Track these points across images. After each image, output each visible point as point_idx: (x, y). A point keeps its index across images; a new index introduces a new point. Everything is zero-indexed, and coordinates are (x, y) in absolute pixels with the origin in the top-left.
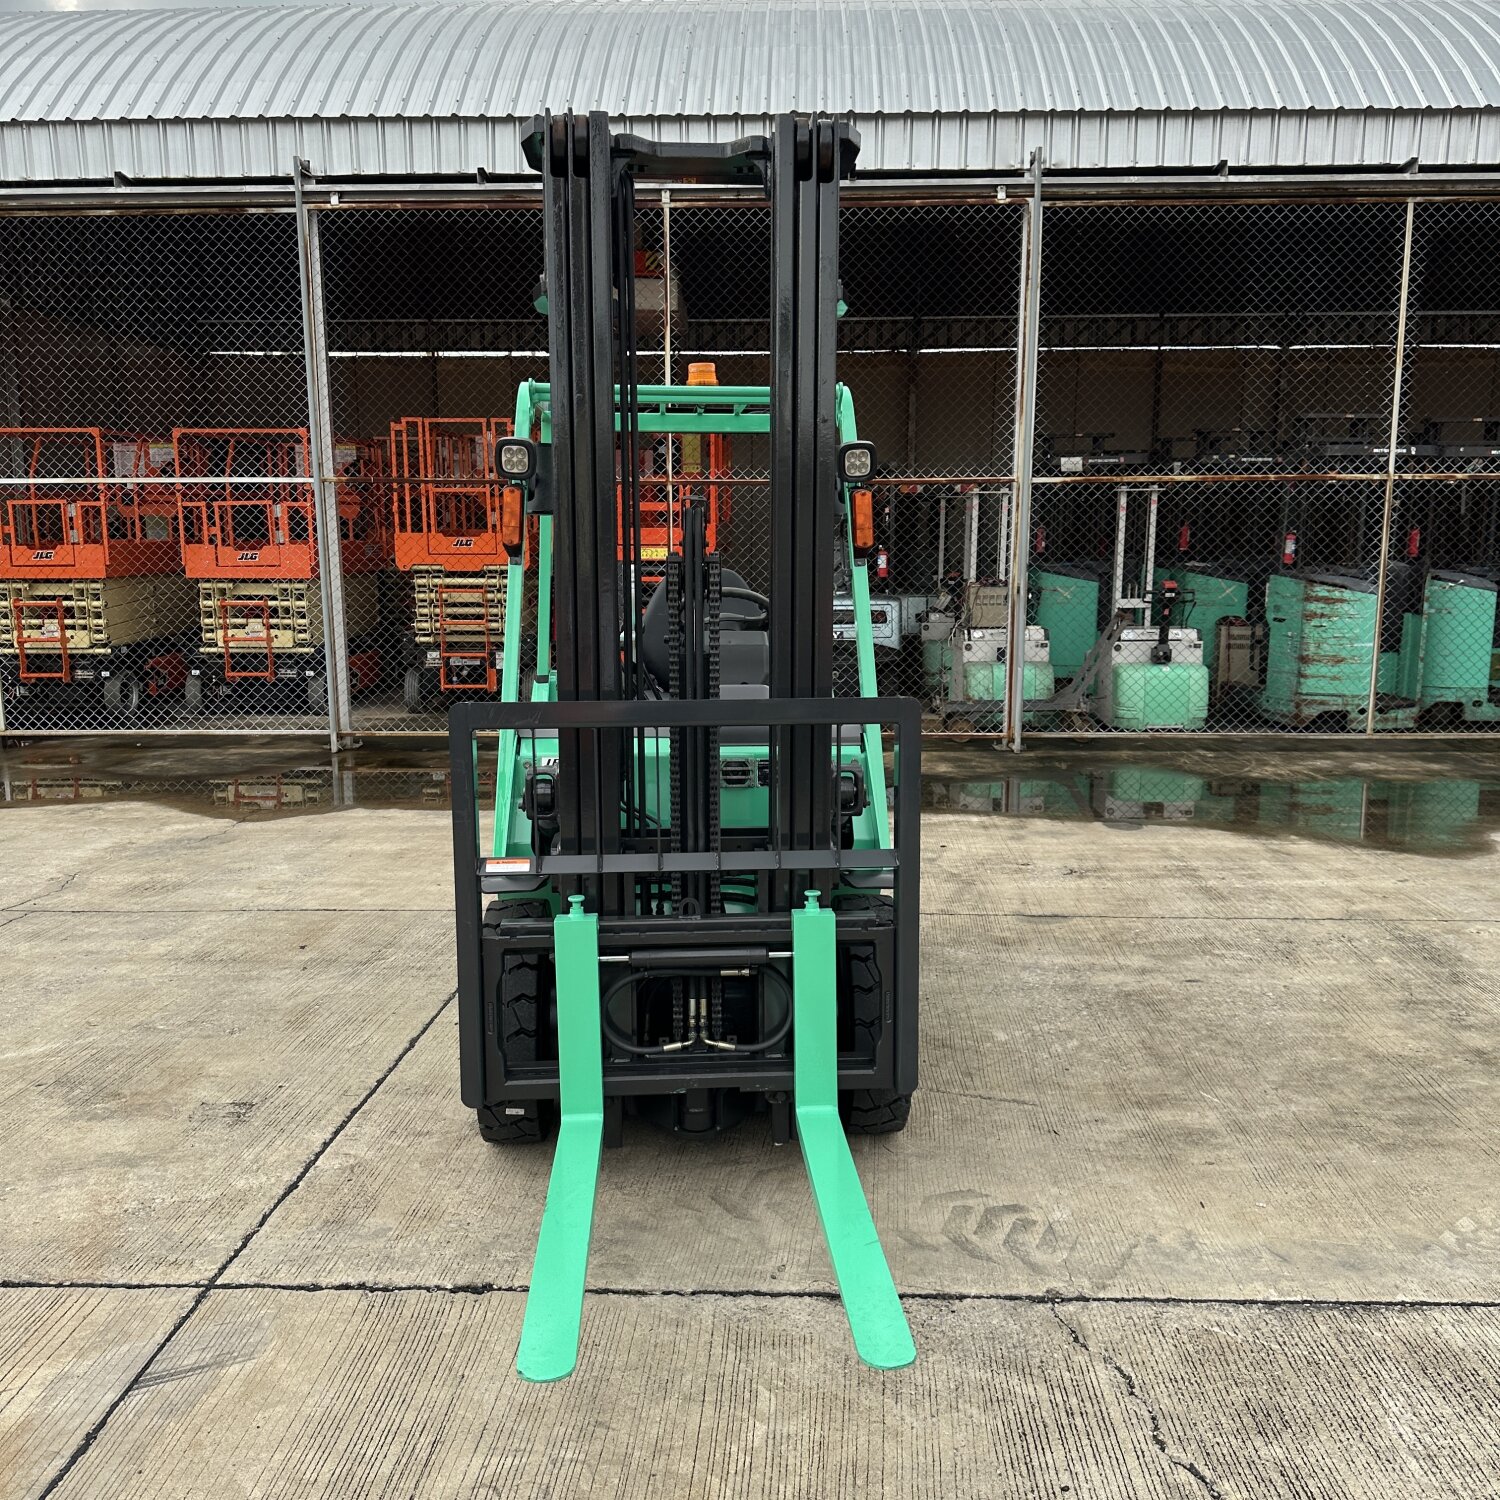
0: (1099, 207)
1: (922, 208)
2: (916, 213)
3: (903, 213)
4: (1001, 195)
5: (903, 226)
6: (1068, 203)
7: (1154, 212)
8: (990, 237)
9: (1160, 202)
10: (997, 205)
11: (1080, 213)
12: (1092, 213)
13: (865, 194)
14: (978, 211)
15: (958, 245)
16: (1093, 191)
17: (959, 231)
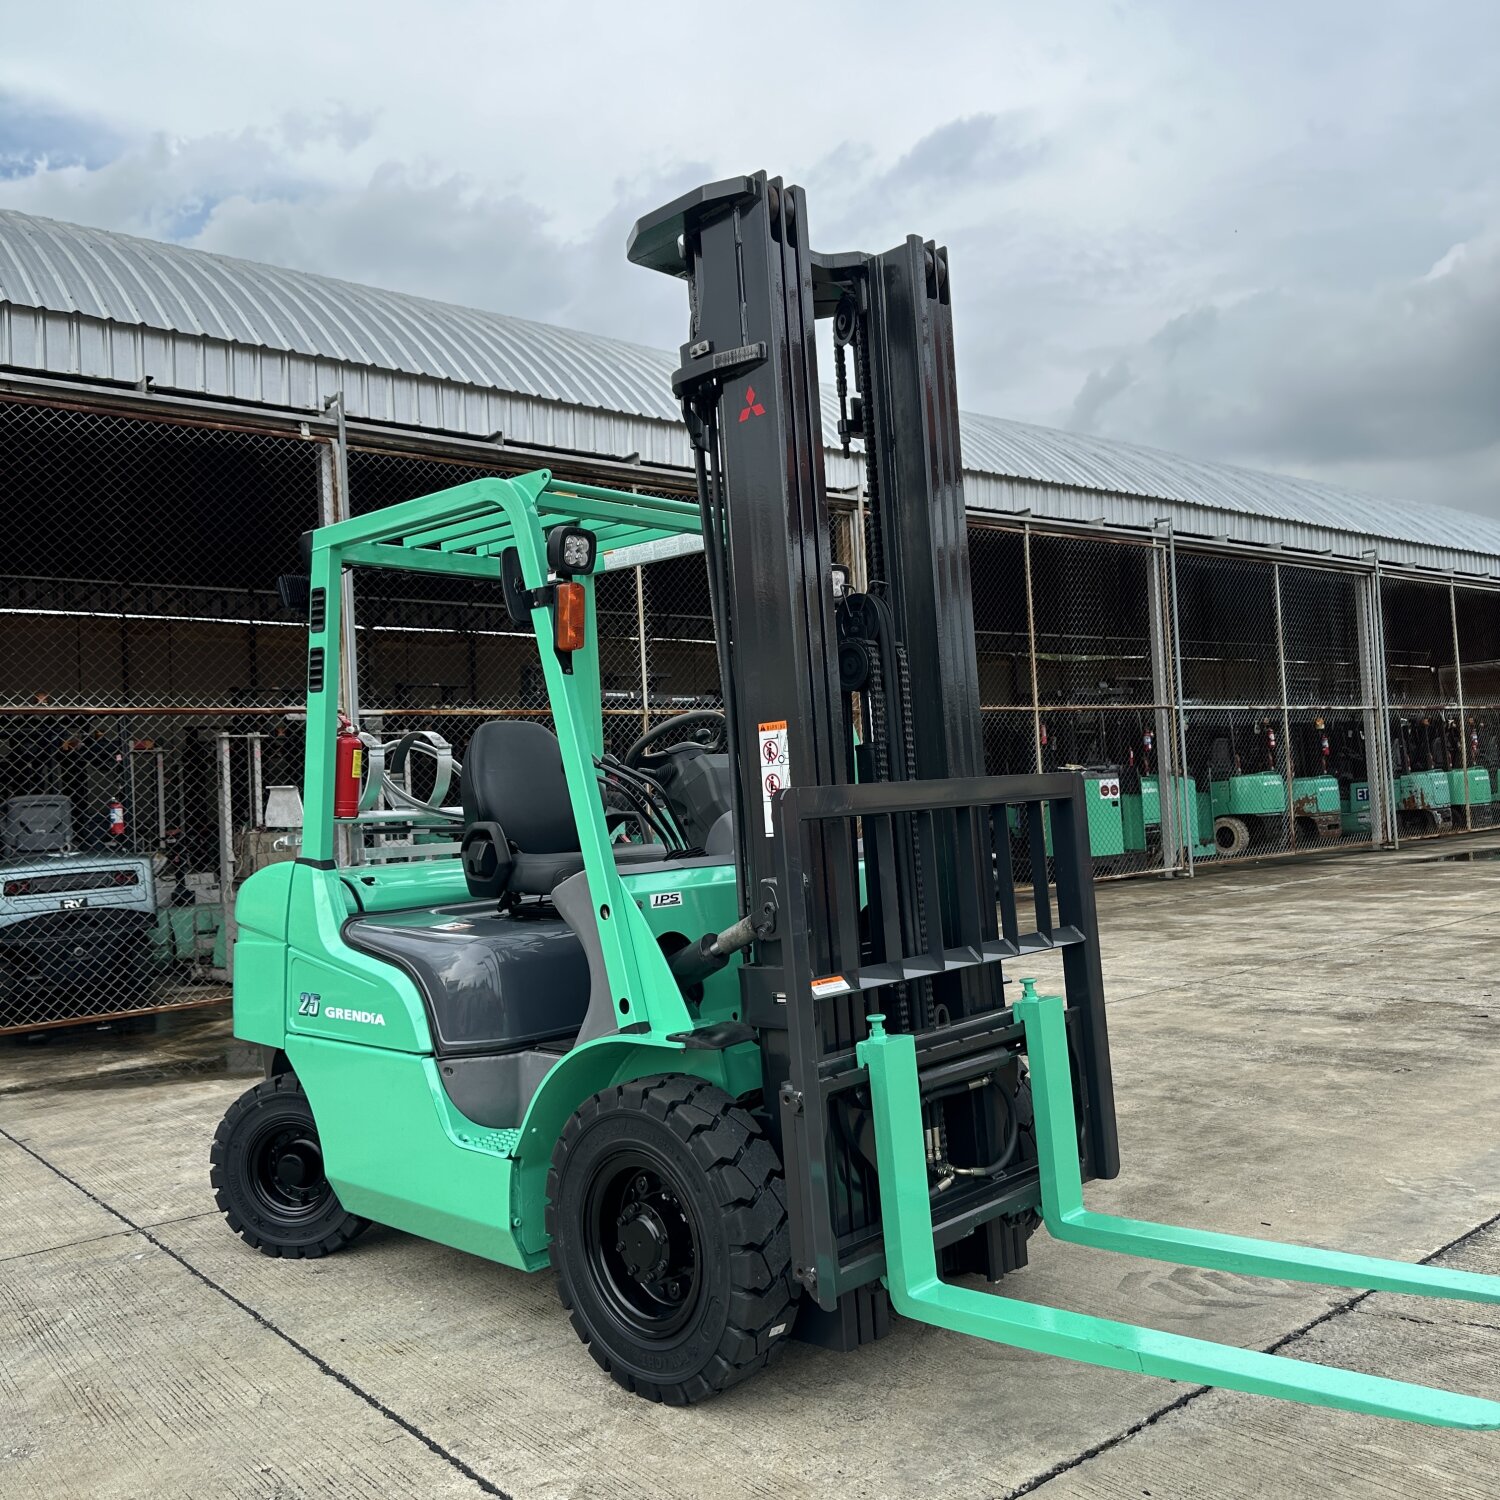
0: (394, 457)
1: (225, 432)
2: (218, 436)
3: (205, 435)
4: (305, 432)
5: (205, 447)
6: (365, 449)
7: (442, 469)
8: (296, 471)
9: (447, 461)
10: (302, 441)
11: (377, 460)
12: (388, 461)
13: (162, 409)
14: (282, 444)
15: (265, 473)
16: (390, 442)
17: (264, 461)
